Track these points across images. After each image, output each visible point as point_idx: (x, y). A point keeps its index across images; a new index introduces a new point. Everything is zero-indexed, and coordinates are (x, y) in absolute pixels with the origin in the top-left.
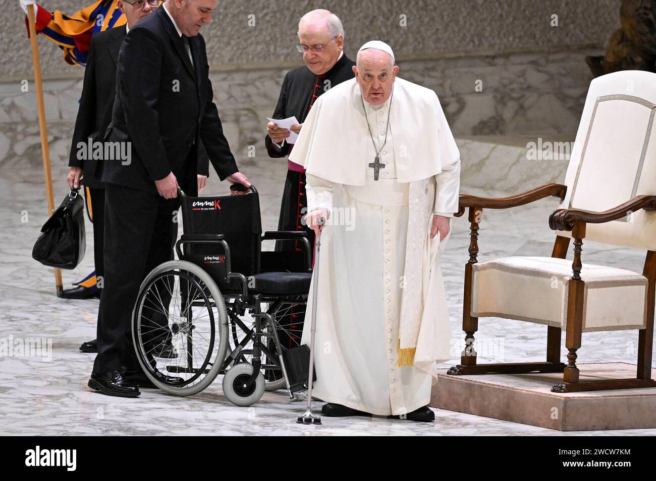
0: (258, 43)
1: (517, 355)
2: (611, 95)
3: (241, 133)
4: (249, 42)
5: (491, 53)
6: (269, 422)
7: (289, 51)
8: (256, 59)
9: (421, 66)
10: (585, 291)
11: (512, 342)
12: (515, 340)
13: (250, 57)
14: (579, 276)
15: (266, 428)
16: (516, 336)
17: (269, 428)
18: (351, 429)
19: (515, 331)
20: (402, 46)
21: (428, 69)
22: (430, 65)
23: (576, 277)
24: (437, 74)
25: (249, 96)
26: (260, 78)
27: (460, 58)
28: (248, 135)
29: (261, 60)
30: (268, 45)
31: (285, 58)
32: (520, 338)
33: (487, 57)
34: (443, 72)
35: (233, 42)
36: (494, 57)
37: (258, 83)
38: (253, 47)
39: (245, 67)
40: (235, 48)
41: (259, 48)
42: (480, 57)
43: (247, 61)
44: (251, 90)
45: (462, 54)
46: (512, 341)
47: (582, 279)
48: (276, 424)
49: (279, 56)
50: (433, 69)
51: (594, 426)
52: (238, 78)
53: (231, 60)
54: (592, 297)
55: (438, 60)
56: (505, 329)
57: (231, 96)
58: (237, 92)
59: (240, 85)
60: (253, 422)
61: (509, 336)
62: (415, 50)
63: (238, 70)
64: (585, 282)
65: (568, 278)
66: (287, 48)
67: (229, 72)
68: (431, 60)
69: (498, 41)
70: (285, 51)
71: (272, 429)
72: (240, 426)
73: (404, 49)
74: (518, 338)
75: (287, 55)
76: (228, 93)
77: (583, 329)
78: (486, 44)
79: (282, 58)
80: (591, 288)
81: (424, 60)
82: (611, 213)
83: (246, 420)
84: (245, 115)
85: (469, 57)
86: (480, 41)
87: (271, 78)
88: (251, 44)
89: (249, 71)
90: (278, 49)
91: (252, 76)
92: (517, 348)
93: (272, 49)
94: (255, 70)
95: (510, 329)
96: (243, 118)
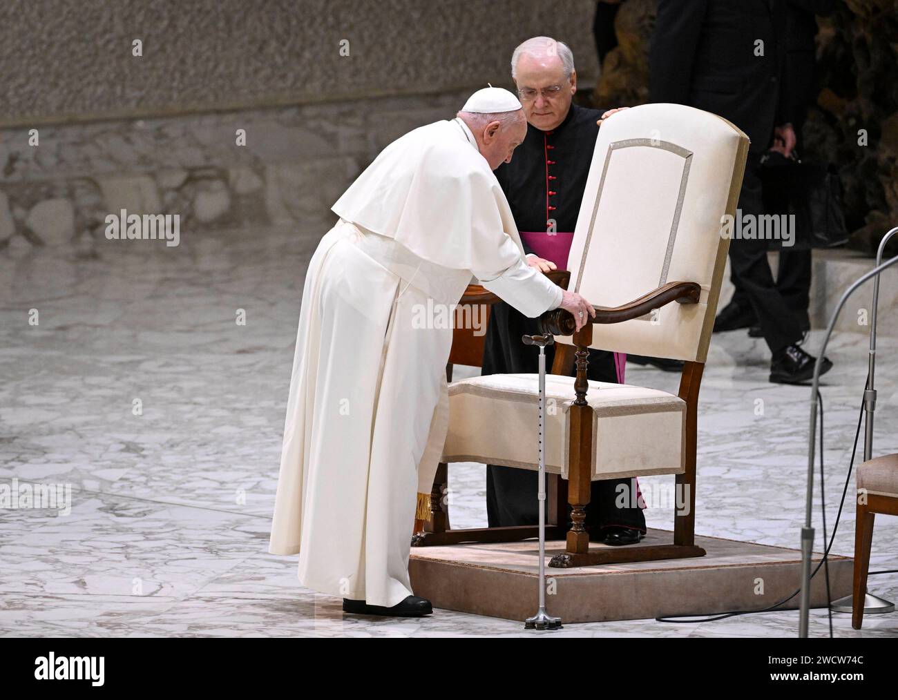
0: (98, 83)
1: (477, 518)
2: (628, 140)
3: (77, 212)
4: (85, 81)
5: (433, 88)
6: (120, 622)
7: (143, 93)
8: (96, 106)
9: (333, 111)
10: (594, 421)
11: (469, 501)
12: (474, 497)
13: (88, 103)
14: (584, 399)
15: (116, 631)
16: (475, 491)
17: (119, 630)
18: (238, 630)
19: (473, 484)
20: (304, 83)
21: (343, 114)
22: (346, 108)
23: (580, 401)
24: (357, 121)
25: (87, 159)
26: (103, 132)
27: (388, 97)
28: (87, 215)
29: (104, 108)
30: (112, 85)
31: (138, 105)
32: (481, 494)
33: (427, 95)
34: (365, 118)
35: (62, 83)
36: (437, 95)
37: (100, 141)
38: (91, 89)
39: (83, 117)
40: (65, 91)
41: (100, 90)
42: (417, 96)
43: (84, 108)
44: (89, 150)
45: (393, 92)
46: (469, 498)
47: (588, 405)
48: (131, 626)
49: (128, 101)
50: (351, 114)
51: (588, 616)
52: (72, 134)
53: (60, 108)
54: (604, 429)
55: (357, 101)
56: (460, 483)
57: (61, 161)
58: (70, 154)
59: (74, 144)
60: (98, 623)
61: (465, 492)
62: (324, 86)
63: (71, 123)
64: (594, 408)
65: (569, 403)
66: (141, 89)
67: (58, 126)
68: (348, 101)
69: (442, 71)
70: (137, 94)
71: (126, 633)
72: (79, 629)
73: (308, 86)
74: (478, 494)
75: (142, 99)
76: (58, 155)
77: (592, 475)
78: (426, 76)
79: (133, 104)
80: (603, 416)
81: (337, 102)
82: (630, 308)
83: (88, 621)
84: (83, 187)
85: (401, 96)
86: (417, 72)
87: (119, 133)
88: (89, 84)
89: (85, 123)
90: (128, 91)
91: (89, 130)
92: (477, 509)
93: (118, 90)
94: (95, 122)
95: (466, 482)
96: (79, 192)
